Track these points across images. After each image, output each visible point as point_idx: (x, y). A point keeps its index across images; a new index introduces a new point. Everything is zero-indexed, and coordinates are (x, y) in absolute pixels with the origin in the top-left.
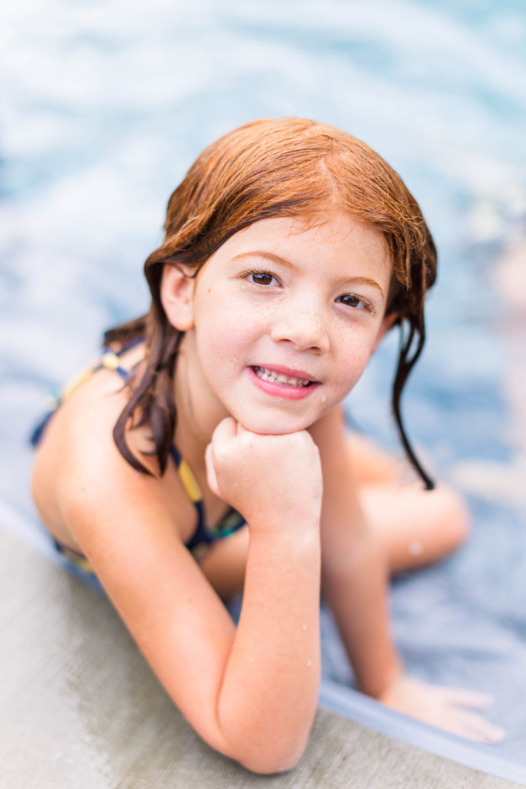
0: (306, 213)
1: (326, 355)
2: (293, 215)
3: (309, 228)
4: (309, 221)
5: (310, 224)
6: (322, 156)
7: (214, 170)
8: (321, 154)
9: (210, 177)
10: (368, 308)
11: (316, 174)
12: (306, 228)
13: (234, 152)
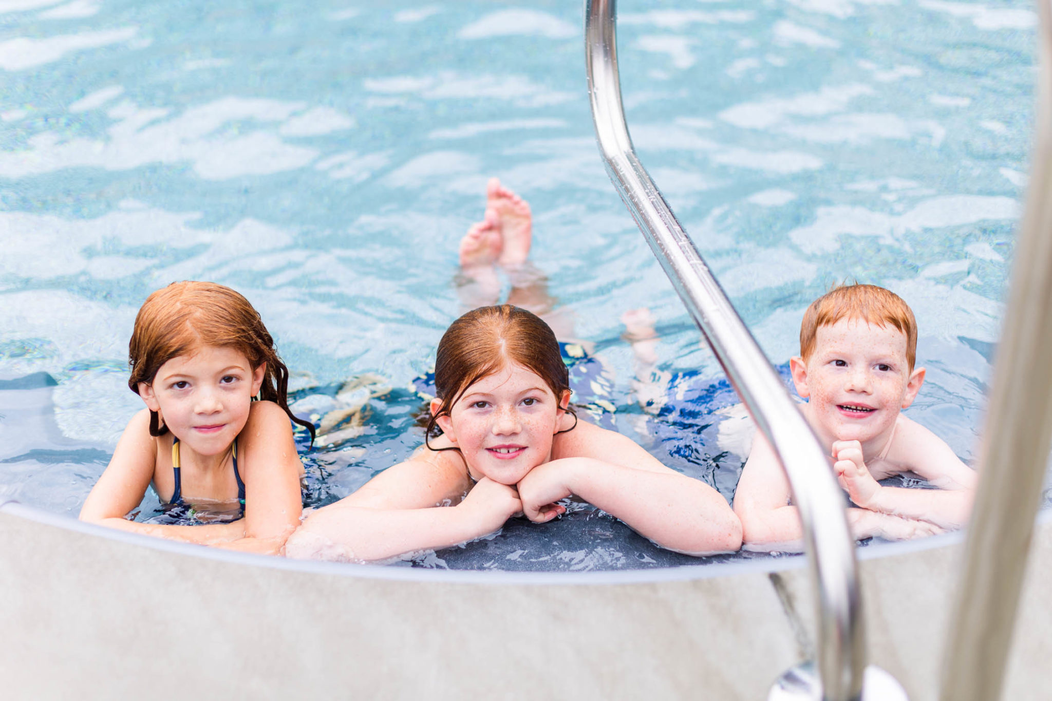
0: (187, 352)
1: (224, 411)
2: (180, 355)
3: (192, 358)
4: (190, 355)
5: (191, 356)
6: (187, 319)
7: (140, 334)
8: (186, 318)
9: (140, 337)
10: (238, 378)
11: (187, 330)
12: (190, 358)
13: (147, 324)
